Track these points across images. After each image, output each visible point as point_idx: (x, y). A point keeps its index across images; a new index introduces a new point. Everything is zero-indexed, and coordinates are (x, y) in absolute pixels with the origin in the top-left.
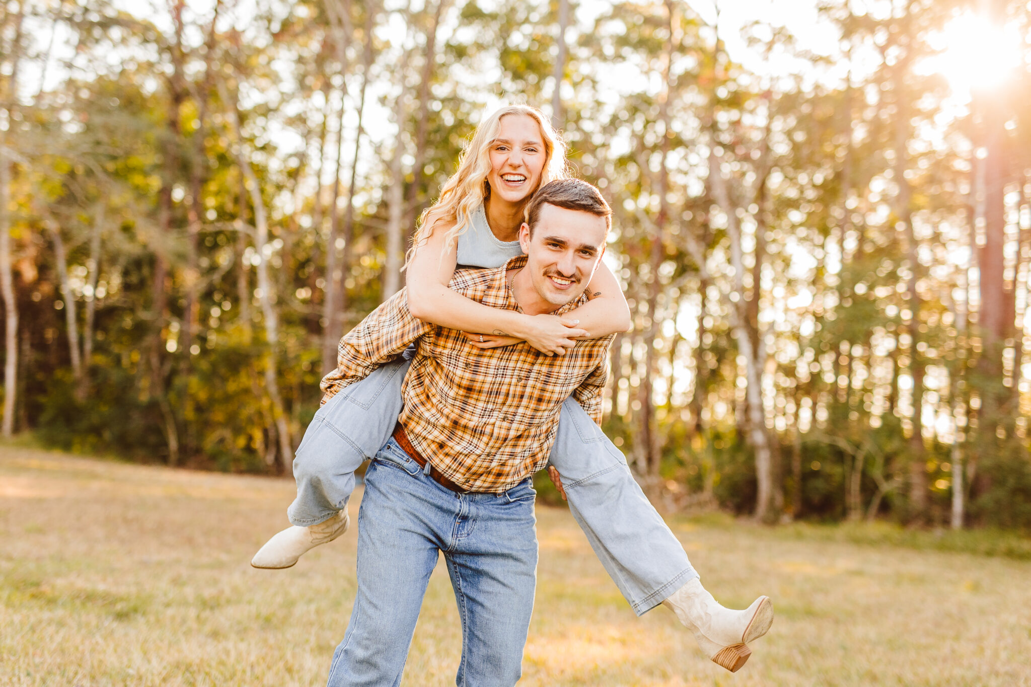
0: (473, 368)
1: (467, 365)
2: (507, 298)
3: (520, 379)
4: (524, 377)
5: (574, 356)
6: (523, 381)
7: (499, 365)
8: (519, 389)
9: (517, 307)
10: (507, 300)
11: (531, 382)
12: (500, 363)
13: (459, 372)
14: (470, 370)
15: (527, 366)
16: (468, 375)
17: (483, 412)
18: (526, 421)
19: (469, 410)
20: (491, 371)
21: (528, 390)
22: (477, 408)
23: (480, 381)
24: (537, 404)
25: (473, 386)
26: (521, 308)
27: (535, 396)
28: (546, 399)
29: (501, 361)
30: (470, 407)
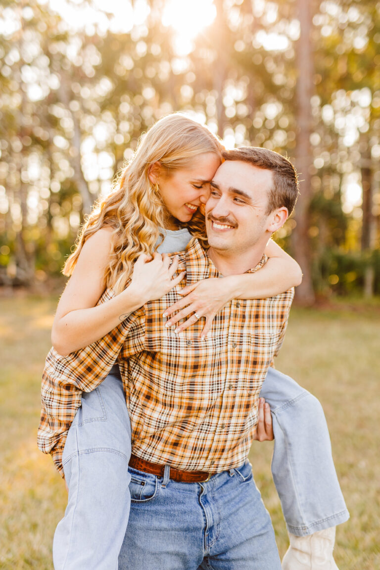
0: (194, 344)
1: (188, 342)
2: (208, 265)
3: (235, 345)
4: (238, 342)
5: (271, 317)
6: (238, 347)
7: (215, 336)
8: (236, 355)
9: (218, 273)
10: (208, 268)
11: (245, 347)
12: (215, 334)
13: (182, 353)
14: (192, 347)
15: (238, 331)
16: (191, 353)
17: (211, 386)
18: (247, 386)
19: (198, 389)
20: (210, 343)
21: (244, 355)
22: (205, 385)
23: (203, 355)
24: (253, 367)
25: (198, 362)
26: (221, 274)
27: (250, 360)
28: (260, 361)
29: (215, 331)
30: (198, 386)
